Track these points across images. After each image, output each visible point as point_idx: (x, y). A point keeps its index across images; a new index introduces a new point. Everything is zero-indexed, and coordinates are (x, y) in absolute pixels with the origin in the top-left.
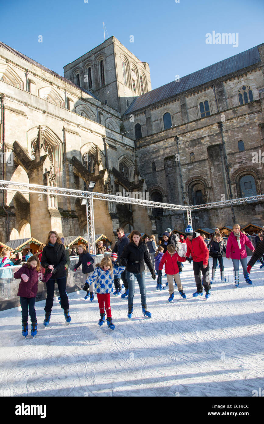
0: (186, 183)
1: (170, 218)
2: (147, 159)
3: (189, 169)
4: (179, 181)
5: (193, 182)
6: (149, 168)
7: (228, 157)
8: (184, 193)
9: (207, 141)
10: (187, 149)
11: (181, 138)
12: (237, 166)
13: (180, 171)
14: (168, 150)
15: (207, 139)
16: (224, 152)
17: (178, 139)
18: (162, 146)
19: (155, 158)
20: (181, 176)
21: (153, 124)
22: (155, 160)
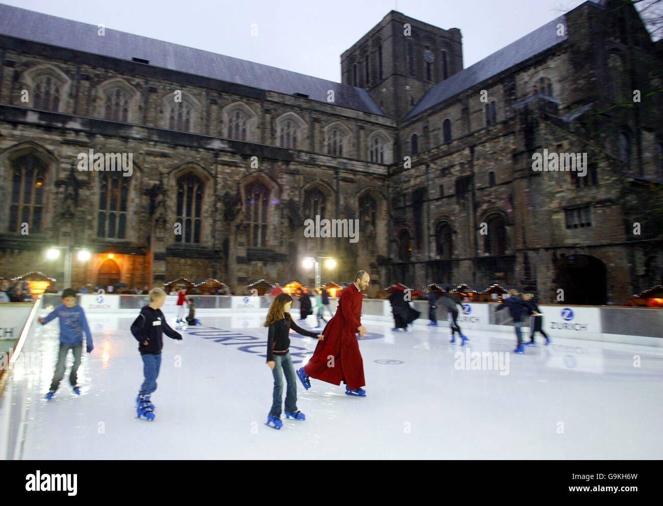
0: (434, 224)
1: (414, 266)
2: (398, 189)
3: (437, 206)
4: (425, 219)
5: (442, 222)
6: (400, 201)
7: (478, 193)
8: (431, 236)
9: (457, 171)
10: (437, 180)
11: (432, 165)
12: (485, 207)
13: (429, 207)
14: (418, 180)
15: (457, 168)
16: (473, 185)
17: (428, 166)
18: (413, 175)
19: (406, 189)
20: (429, 214)
21: (431, 134)
22: (406, 191)
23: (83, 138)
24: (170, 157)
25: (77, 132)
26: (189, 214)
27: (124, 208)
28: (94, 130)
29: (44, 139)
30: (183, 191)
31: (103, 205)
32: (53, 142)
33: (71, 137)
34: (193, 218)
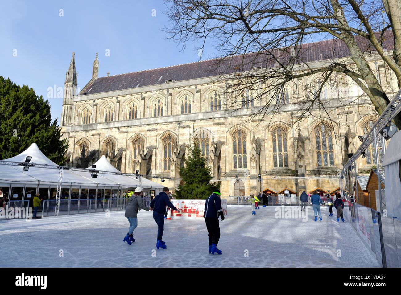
23: (222, 120)
24: (265, 121)
25: (219, 118)
26: (280, 150)
27: (245, 152)
28: (227, 115)
29: (206, 125)
30: (276, 138)
31: (235, 152)
32: (210, 125)
33: (217, 121)
34: (283, 153)
